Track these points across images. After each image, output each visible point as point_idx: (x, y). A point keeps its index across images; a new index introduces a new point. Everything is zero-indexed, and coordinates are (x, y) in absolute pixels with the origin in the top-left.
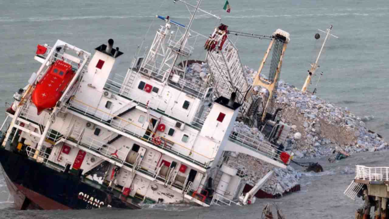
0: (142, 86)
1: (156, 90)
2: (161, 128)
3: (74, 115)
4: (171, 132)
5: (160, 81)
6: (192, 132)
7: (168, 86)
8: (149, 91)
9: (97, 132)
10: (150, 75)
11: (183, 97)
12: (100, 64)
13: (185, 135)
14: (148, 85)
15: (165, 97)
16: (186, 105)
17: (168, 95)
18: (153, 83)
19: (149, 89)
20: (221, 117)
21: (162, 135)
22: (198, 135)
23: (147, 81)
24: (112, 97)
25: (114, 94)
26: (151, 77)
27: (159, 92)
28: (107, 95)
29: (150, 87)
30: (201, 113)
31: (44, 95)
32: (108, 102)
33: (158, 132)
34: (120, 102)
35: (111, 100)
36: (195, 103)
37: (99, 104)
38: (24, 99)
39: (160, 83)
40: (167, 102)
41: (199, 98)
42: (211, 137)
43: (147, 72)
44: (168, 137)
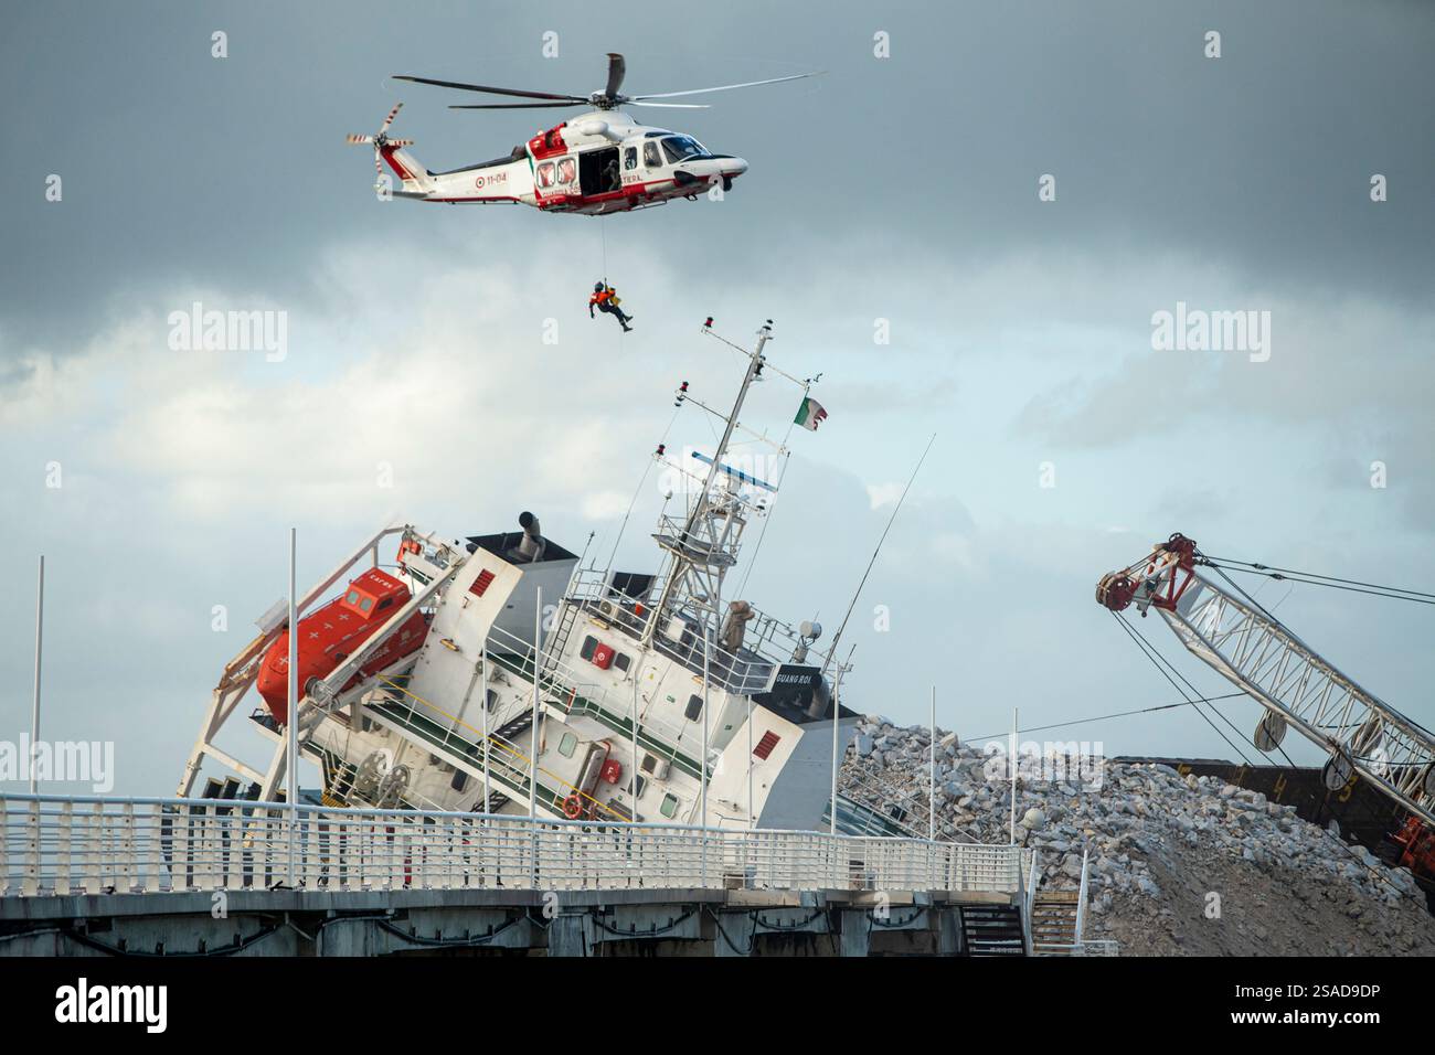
0: (591, 649)
1: (623, 662)
2: (608, 768)
4: (636, 787)
5: (638, 638)
7: (652, 652)
8: (606, 665)
9: (460, 781)
10: (612, 617)
11: (683, 682)
12: (482, 583)
13: (668, 795)
14: (604, 648)
15: (646, 686)
16: (695, 709)
17: (652, 677)
18: (617, 641)
19: (614, 661)
20: (766, 745)
21: (616, 793)
23: (601, 635)
24: (497, 678)
25: (505, 671)
26: (617, 625)
27: (633, 667)
28: (485, 671)
29: (610, 653)
31: (284, 660)
32: (490, 692)
33: (605, 786)
34: (520, 695)
35: (496, 688)
36: (718, 702)
37: (467, 700)
38: (231, 672)
39: (634, 642)
40: (649, 698)
41: (729, 690)
42: (733, 802)
43: (609, 612)
44: (629, 801)
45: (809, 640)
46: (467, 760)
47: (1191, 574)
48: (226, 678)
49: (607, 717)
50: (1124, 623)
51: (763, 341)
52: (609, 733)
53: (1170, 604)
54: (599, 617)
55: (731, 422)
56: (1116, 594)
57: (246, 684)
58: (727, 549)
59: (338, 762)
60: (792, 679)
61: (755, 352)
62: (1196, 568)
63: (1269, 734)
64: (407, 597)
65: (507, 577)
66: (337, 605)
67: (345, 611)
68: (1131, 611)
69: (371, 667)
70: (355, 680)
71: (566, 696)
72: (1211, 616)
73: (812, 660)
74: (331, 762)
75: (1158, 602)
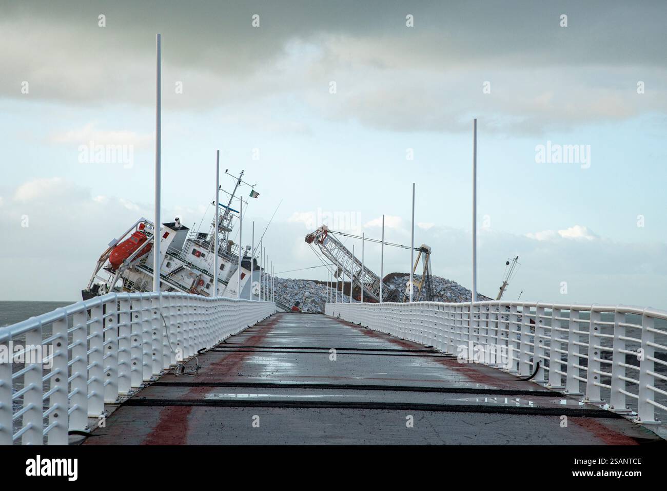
0: (194, 252)
1: (203, 255)
2: (200, 282)
3: (145, 274)
4: (208, 286)
5: (207, 249)
6: (222, 286)
7: (211, 253)
8: (198, 256)
10: (200, 244)
11: (221, 261)
12: (166, 235)
13: (217, 289)
14: (198, 252)
15: (209, 261)
16: (222, 267)
17: (211, 259)
18: (202, 250)
19: (200, 255)
20: (243, 276)
21: (202, 288)
22: (225, 289)
23: (197, 249)
24: (171, 259)
25: (172, 257)
26: (201, 246)
27: (206, 257)
28: (167, 257)
29: (200, 253)
30: (232, 273)
31: (116, 254)
32: (168, 263)
33: (199, 286)
34: (176, 264)
35: (170, 261)
36: (228, 266)
37: (162, 265)
38: (102, 257)
39: (206, 250)
40: (210, 264)
41: (231, 262)
42: (233, 290)
43: (199, 243)
44: (206, 290)
45: (248, 250)
46: (163, 279)
47: (327, 234)
48: (101, 258)
49: (199, 269)
50: (312, 247)
51: (241, 175)
52: (201, 273)
53: (321, 242)
54: (196, 244)
55: (233, 196)
56: (309, 239)
57: (105, 260)
58: (229, 227)
59: (127, 280)
60: (246, 260)
61: (239, 178)
62: (328, 233)
63: (338, 274)
64: (146, 239)
65: (172, 234)
66: (128, 241)
67: (131, 242)
68: (313, 244)
69: (138, 256)
70: (134, 259)
71: (189, 263)
72: (330, 245)
73: (248, 255)
74: (125, 280)
75: (319, 241)
